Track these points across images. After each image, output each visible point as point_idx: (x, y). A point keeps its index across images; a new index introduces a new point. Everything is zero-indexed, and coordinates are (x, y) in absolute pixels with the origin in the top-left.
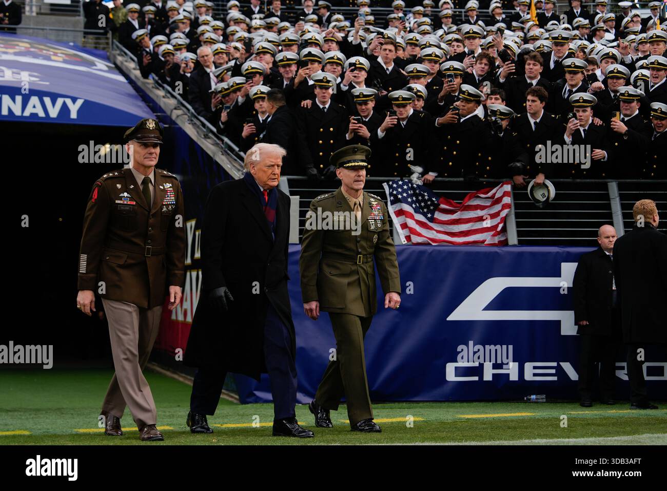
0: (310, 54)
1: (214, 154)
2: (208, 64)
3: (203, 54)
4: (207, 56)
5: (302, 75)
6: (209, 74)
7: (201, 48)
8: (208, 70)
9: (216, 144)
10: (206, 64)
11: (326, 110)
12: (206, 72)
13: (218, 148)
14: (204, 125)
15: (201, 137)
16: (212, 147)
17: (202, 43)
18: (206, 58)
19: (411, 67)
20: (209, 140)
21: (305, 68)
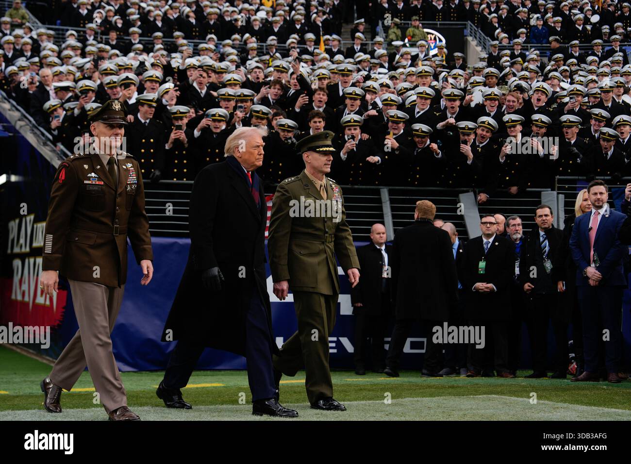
0: (127, 78)
1: (51, 159)
2: (48, 83)
3: (44, 75)
4: (47, 76)
5: (126, 95)
6: (48, 92)
7: (43, 70)
8: (48, 88)
9: (53, 151)
10: (46, 83)
11: (147, 124)
12: (46, 90)
13: (54, 154)
14: (43, 134)
15: (40, 144)
16: (50, 153)
17: (44, 66)
18: (46, 78)
19: (223, 91)
20: (47, 147)
21: (128, 89)
